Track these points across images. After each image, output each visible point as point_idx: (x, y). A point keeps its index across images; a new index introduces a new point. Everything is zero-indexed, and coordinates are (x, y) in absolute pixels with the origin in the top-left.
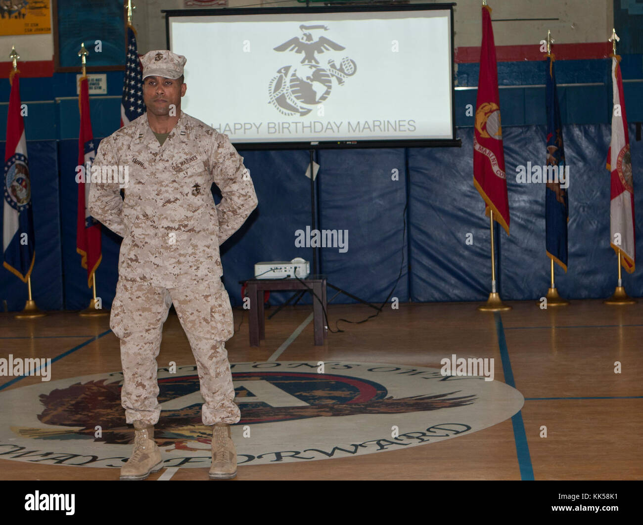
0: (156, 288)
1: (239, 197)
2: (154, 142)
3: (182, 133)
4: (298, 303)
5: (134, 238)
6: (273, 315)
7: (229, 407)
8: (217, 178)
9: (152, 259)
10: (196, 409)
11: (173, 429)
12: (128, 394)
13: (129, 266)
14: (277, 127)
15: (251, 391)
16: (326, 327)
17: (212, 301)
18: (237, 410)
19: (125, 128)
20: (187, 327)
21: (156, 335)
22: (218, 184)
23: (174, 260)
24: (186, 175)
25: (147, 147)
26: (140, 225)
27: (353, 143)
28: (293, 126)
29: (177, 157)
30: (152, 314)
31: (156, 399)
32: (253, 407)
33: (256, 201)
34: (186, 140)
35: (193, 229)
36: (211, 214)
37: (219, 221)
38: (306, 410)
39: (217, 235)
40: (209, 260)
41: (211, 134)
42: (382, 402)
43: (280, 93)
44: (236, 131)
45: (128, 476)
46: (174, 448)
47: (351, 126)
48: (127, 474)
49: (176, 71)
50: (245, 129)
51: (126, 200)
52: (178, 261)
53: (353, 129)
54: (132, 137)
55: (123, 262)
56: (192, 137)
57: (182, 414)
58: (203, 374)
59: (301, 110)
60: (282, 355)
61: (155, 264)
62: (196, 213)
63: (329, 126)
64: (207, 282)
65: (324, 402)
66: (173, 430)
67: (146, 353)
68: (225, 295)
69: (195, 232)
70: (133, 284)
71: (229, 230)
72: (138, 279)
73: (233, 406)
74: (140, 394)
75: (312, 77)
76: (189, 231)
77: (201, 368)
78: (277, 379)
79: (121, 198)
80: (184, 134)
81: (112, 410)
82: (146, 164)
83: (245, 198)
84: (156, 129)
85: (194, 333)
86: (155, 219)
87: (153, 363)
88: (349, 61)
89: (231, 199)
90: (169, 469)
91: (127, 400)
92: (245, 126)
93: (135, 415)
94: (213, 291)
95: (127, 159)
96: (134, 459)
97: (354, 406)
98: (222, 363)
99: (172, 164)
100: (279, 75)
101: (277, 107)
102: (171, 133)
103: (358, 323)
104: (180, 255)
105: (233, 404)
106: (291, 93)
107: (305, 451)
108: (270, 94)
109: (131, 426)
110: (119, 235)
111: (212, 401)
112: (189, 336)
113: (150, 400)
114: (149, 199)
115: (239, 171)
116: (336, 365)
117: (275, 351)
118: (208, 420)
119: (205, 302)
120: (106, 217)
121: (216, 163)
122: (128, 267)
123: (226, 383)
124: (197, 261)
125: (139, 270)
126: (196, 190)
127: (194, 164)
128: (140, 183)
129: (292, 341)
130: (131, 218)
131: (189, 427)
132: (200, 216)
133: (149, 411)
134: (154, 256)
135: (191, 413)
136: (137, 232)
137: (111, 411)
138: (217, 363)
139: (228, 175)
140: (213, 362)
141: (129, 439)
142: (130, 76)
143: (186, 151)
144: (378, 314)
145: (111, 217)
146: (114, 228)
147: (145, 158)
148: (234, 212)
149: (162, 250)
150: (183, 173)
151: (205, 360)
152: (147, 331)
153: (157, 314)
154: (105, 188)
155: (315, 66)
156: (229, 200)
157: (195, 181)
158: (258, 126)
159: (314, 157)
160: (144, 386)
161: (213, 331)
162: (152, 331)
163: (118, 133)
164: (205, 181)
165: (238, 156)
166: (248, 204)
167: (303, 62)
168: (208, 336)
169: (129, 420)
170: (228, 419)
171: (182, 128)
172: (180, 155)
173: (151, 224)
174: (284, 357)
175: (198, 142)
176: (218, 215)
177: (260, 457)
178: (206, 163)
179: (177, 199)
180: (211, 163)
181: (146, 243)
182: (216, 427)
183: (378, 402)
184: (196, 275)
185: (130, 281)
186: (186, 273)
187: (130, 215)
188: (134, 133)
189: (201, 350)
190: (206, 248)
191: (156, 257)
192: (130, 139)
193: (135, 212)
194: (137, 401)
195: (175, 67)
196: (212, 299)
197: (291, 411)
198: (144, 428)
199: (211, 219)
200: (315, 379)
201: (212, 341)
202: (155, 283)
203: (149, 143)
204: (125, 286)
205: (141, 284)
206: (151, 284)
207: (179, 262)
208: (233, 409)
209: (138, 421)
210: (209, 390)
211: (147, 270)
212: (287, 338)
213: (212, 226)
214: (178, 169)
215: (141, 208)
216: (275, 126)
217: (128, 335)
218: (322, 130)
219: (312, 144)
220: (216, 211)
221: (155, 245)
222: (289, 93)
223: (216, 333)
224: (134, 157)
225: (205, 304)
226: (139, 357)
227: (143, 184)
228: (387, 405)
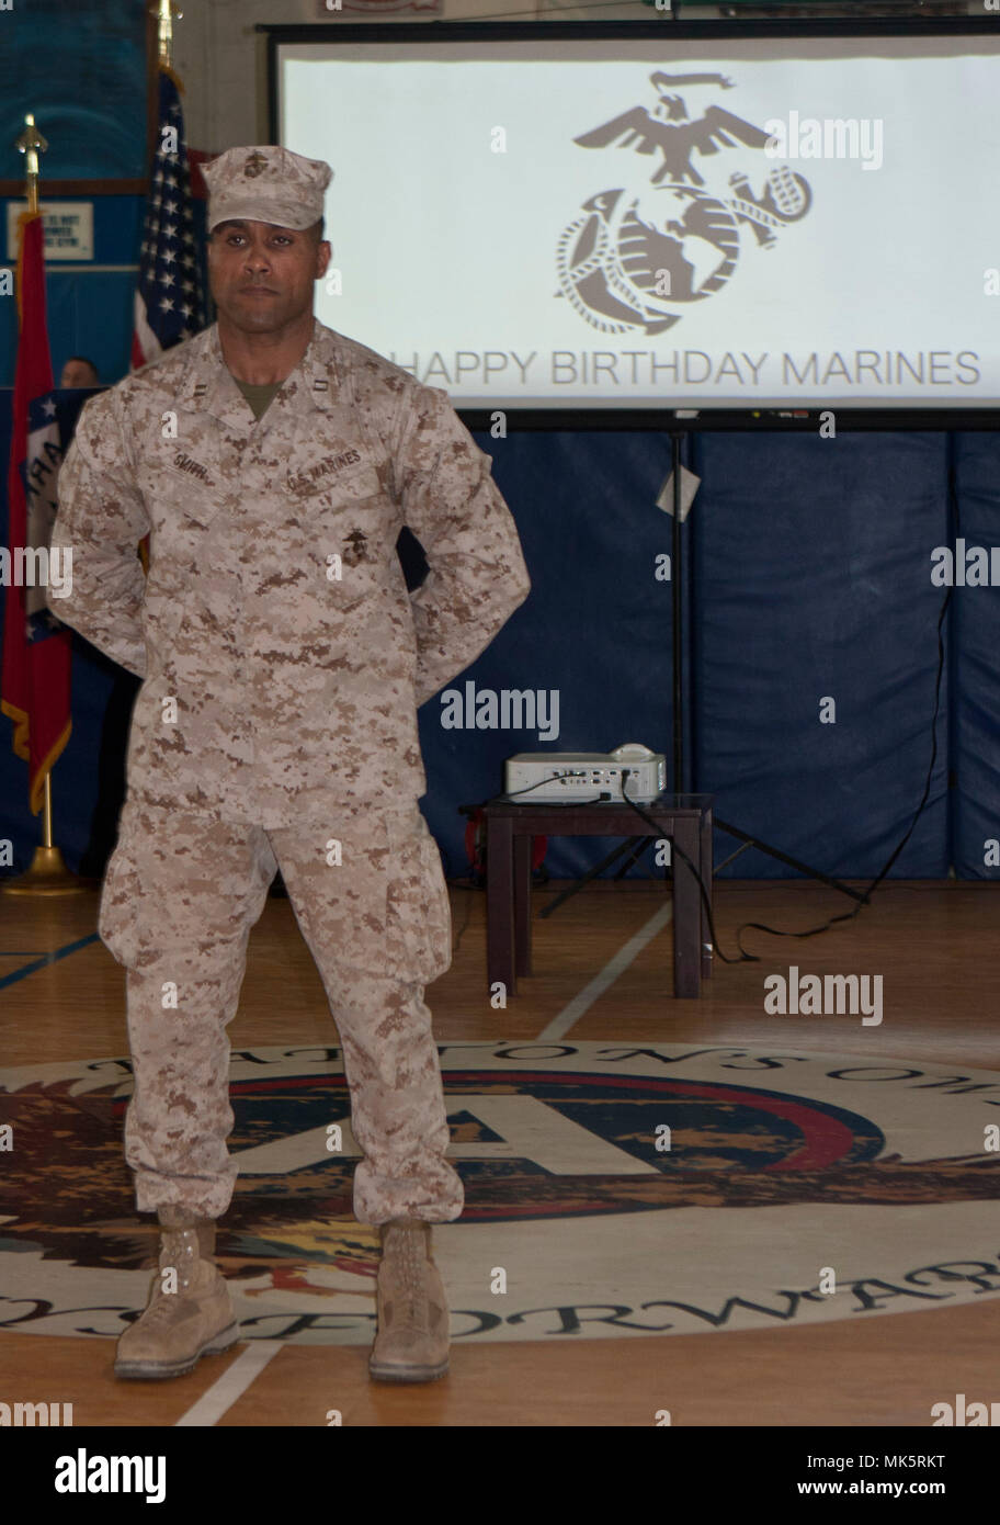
0: (234, 827)
1: (476, 571)
2: (237, 410)
3: (319, 385)
4: (628, 873)
5: (174, 682)
6: (555, 905)
7: (432, 1174)
8: (414, 514)
9: (225, 742)
10: (333, 1175)
11: (268, 1229)
12: (145, 1126)
13: (157, 761)
14: (579, 367)
15: (491, 1126)
16: (710, 947)
17: (393, 867)
18: (453, 1183)
19: (156, 367)
20: (318, 939)
21: (228, 959)
22: (418, 533)
23: (285, 749)
24: (327, 506)
25: (217, 424)
26: (194, 646)
27: (796, 416)
28: (624, 366)
29: (301, 452)
30: (221, 901)
31: (224, 1144)
32: (496, 1173)
33: (525, 582)
34: (327, 404)
35: (344, 658)
36: (394, 616)
37: (418, 640)
38: (648, 1186)
39: (410, 678)
40: (387, 751)
41: (400, 390)
42: (867, 1169)
43: (588, 267)
44: (463, 373)
45: (138, 1363)
46: (271, 1284)
47: (792, 364)
48: (137, 1358)
49: (306, 207)
50: (487, 369)
51: (155, 574)
52: (300, 751)
53: (796, 373)
54: (175, 394)
55: (140, 751)
56: (345, 397)
57: (294, 1188)
58: (359, 1077)
59: (648, 318)
60: (580, 1022)
61: (232, 759)
62: (353, 615)
63: (729, 367)
64: (380, 813)
65: (700, 1164)
66: (265, 1232)
67: (198, 1011)
68: (430, 851)
69: (350, 670)
70: (169, 814)
71: (446, 663)
72: (183, 800)
73: (443, 1172)
74: (179, 1129)
75: (682, 223)
76: (333, 665)
77: (356, 1060)
78: (567, 1093)
79: (140, 565)
80: (322, 387)
81: (94, 1168)
82: (214, 473)
83: (495, 573)
84: (242, 370)
85: (339, 957)
86: (236, 629)
87: (220, 1041)
88: (792, 178)
89: (453, 577)
90: (256, 1348)
91: (141, 1143)
92: (486, 360)
93: (162, 1188)
94: (394, 837)
95: (159, 458)
96: (156, 1316)
97: (786, 1180)
98: (416, 1046)
99: (289, 472)
100: (587, 215)
101: (580, 308)
102: (287, 385)
103: (801, 936)
104: (306, 734)
105: (444, 1166)
106: (623, 270)
107: (645, 1307)
108: (562, 270)
109: (151, 1218)
110: (132, 670)
111: (383, 1155)
112: (322, 965)
113: (208, 1146)
114: (219, 572)
115: (478, 497)
116: (737, 1056)
117: (559, 1010)
118: (370, 1209)
119: (372, 868)
120: (95, 619)
121: (412, 473)
122: (154, 766)
123: (427, 1104)
124: (353, 751)
125: (187, 776)
126: (356, 548)
127: (349, 474)
128: (195, 524)
129: (608, 982)
130: (166, 626)
131: (314, 1225)
132: (363, 623)
133: (203, 1179)
134: (232, 734)
135: (317, 1182)
136: (184, 665)
137: (93, 1172)
138: (402, 1044)
139: (447, 505)
140: (391, 1042)
141: (141, 1255)
142: (163, 211)
143: (328, 435)
144: (856, 911)
145: (109, 621)
146: (119, 651)
147: (211, 455)
148: (462, 613)
149: (254, 719)
150: (319, 498)
151: (366, 1035)
152: (205, 947)
153: (233, 899)
154: (94, 536)
155: (692, 192)
156: (447, 579)
157: (351, 524)
158: (523, 360)
159: (685, 453)
160: (190, 1107)
161: (392, 954)
162: (219, 948)
163: (137, 380)
164: (380, 522)
165: (475, 452)
166: (501, 591)
167: (657, 178)
168: (378, 968)
169: (146, 1202)
170: (427, 1208)
171: (318, 369)
172: (312, 446)
173: (225, 643)
174: (586, 1028)
175: (363, 411)
176: (414, 619)
177: (515, 1319)
178: (384, 472)
179: (299, 574)
180: (399, 471)
181: (209, 697)
182: (394, 1231)
183: (854, 1171)
184: (350, 793)
185: (158, 804)
186: (320, 786)
187: (164, 616)
188: (180, 382)
189: (357, 1007)
190: (379, 716)
191: (236, 737)
192: (169, 398)
193: (179, 609)
194: (168, 1147)
195: (303, 194)
196: (391, 862)
197: (605, 1187)
198: (188, 1228)
199: (394, 631)
200: (673, 1096)
201: (388, 982)
202: (230, 812)
203: (224, 413)
204: (144, 817)
205: (189, 813)
206: (218, 814)
207: (301, 755)
208: (442, 1180)
209: (171, 1205)
210: (376, 1123)
211: (210, 775)
212: (596, 974)
213: (398, 650)
214: (303, 488)
215: (197, 598)
216: (573, 362)
217: (149, 957)
218: (706, 378)
219: (680, 415)
220: (409, 609)
221: (235, 706)
222: (615, 270)
223: (401, 961)
224: (179, 450)
225: (371, 875)
226: (180, 1022)
227: (203, 528)
228: (884, 1178)
